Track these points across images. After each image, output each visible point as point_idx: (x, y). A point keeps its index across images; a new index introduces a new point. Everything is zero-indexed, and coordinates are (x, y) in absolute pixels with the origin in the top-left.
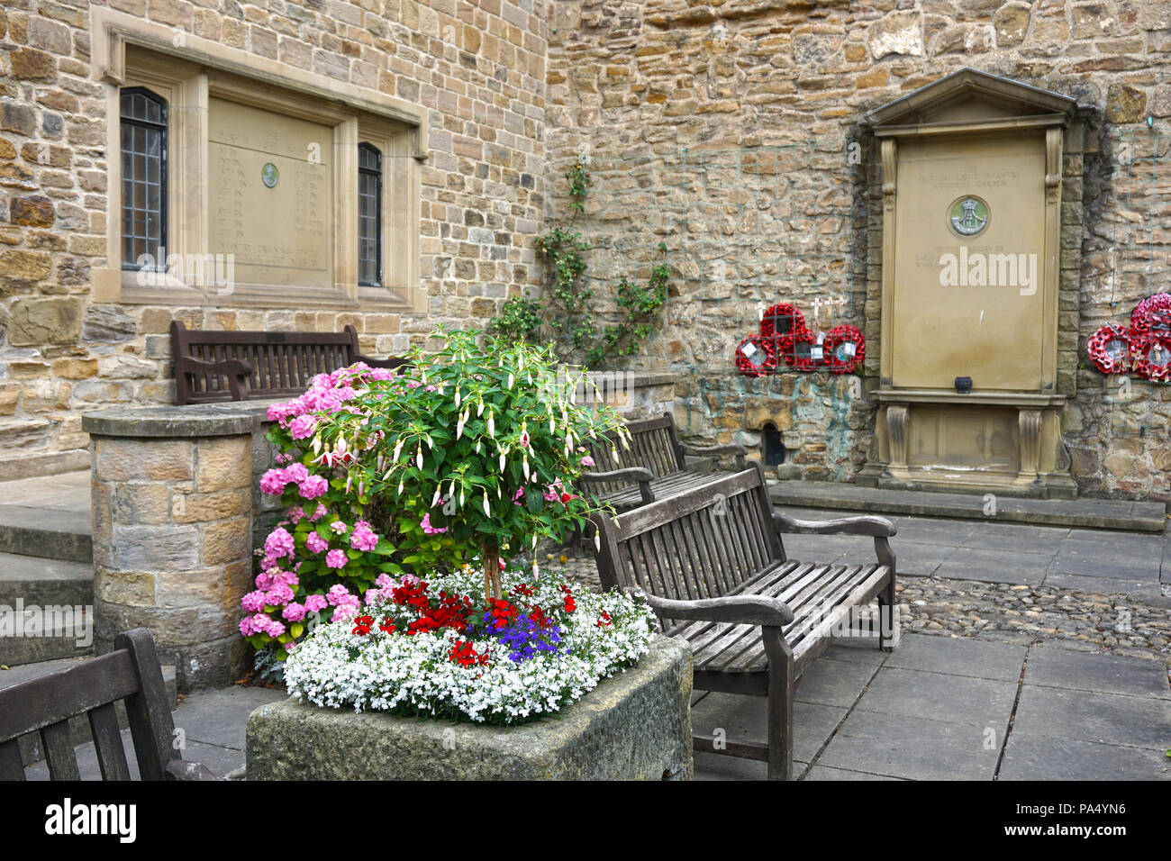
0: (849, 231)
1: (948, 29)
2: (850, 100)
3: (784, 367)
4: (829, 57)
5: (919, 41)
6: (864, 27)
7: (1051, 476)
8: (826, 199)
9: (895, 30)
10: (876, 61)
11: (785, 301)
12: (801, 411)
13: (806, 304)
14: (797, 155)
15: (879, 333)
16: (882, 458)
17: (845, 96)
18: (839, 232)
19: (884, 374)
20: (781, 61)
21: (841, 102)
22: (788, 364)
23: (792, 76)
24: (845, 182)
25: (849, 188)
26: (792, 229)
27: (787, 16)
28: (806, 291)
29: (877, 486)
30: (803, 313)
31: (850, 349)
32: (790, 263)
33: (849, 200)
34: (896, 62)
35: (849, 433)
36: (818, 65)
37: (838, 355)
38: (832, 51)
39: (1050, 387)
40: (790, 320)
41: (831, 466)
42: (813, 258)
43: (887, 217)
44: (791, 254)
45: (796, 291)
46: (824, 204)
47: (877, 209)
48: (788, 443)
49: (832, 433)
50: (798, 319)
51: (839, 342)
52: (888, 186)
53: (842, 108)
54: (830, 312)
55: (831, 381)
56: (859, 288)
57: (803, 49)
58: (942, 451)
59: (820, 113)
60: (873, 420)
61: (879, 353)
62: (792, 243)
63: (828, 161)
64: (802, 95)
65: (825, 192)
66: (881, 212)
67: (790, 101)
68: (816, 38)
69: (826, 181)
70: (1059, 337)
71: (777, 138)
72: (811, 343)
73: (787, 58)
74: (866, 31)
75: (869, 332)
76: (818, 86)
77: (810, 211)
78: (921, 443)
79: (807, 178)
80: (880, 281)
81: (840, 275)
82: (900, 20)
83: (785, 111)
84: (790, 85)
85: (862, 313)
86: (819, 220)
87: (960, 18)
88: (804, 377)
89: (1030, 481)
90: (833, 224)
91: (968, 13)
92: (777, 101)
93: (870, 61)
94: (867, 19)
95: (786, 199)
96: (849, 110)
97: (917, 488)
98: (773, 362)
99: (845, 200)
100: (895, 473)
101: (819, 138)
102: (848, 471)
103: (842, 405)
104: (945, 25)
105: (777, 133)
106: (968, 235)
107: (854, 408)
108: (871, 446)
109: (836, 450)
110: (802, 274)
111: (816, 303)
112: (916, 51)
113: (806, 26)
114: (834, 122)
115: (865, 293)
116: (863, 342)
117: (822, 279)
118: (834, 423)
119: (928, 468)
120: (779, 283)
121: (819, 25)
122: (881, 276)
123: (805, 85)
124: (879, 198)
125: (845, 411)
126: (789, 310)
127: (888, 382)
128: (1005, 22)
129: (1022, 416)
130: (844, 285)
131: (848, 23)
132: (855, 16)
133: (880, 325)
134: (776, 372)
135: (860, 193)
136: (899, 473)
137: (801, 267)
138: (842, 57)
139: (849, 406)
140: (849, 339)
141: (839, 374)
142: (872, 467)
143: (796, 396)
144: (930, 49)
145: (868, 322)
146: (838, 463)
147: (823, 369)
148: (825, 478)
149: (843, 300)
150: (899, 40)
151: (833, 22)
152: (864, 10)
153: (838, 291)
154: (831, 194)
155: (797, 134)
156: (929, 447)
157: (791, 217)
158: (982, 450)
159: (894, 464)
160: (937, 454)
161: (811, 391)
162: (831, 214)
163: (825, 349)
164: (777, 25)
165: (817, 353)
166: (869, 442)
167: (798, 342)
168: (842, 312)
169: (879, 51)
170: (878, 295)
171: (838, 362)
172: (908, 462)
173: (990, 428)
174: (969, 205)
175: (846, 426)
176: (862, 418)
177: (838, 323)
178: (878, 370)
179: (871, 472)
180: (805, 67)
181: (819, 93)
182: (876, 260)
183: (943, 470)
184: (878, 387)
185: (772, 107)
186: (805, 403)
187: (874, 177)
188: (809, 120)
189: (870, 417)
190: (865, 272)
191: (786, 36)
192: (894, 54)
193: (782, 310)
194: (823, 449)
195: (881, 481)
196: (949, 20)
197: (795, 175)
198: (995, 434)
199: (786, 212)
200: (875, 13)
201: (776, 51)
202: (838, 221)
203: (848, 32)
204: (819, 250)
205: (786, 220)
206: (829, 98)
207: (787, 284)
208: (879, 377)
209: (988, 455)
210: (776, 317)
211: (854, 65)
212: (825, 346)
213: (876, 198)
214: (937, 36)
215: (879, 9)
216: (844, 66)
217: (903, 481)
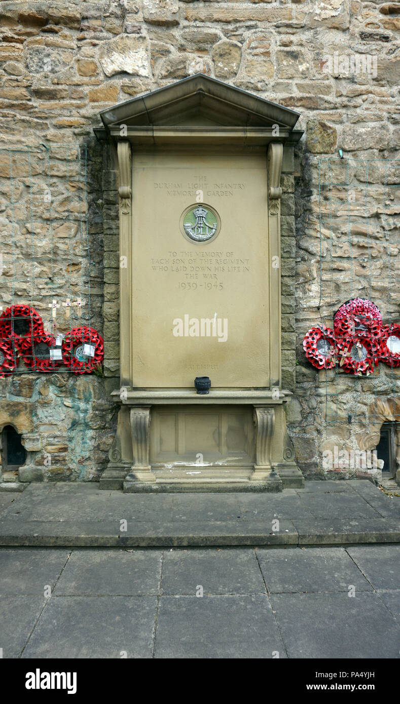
0: (85, 236)
1: (172, 56)
2: (83, 112)
3: (23, 368)
4: (63, 70)
5: (146, 63)
6: (95, 45)
7: (282, 466)
8: (62, 203)
9: (123, 50)
10: (108, 77)
11: (22, 302)
12: (41, 412)
13: (44, 305)
14: (32, 161)
15: (118, 334)
16: (125, 459)
17: (79, 107)
18: (75, 236)
19: (124, 375)
20: (14, 68)
21: (74, 112)
22: (27, 365)
23: (25, 83)
24: (80, 189)
25: (84, 195)
26: (29, 232)
27: (20, 28)
28: (44, 293)
29: (122, 488)
30: (41, 315)
31: (89, 350)
32: (26, 265)
33: (84, 206)
34: (126, 80)
35: (90, 433)
36: (51, 75)
37: (78, 356)
38: (65, 64)
39: (277, 384)
40: (27, 322)
41: (73, 466)
42: (49, 261)
43: (123, 221)
44: (28, 256)
45: (34, 293)
46: (60, 209)
47: (113, 213)
48: (28, 446)
49: (73, 434)
50: (35, 321)
51: (78, 343)
52: (124, 189)
53: (75, 119)
54: (68, 313)
55: (71, 382)
56: (96, 291)
57: (36, 59)
58: (182, 448)
59: (54, 122)
60: (114, 419)
61: (119, 353)
62: (28, 246)
63: (63, 168)
64: (36, 103)
65: (61, 198)
66: (117, 217)
67: (24, 108)
68: (48, 50)
69: (61, 187)
70: (283, 338)
71: (11, 142)
72: (50, 344)
73: (20, 66)
74: (96, 49)
75: (108, 334)
76: (50, 95)
77: (46, 215)
78: (161, 442)
79: (41, 183)
80: (117, 284)
81: (78, 278)
82: (128, 42)
83: (19, 116)
84: (24, 91)
85: (100, 315)
86: (55, 224)
87: (182, 48)
88: (44, 378)
89: (267, 474)
90: (69, 228)
91: (189, 46)
92: (11, 106)
93: (101, 77)
94: (98, 39)
95: (22, 204)
96: (82, 121)
97: (163, 490)
98: (11, 363)
99: (80, 206)
100: (139, 475)
101: (53, 145)
102: (91, 470)
103: (82, 405)
104: (169, 52)
105: (11, 138)
106: (200, 241)
107: (95, 408)
108: (114, 445)
109: (78, 450)
110: (39, 276)
111: (54, 304)
112: (144, 72)
113: (38, 38)
114: (68, 132)
115: (102, 296)
116: (101, 343)
117: (59, 281)
118: (75, 424)
119: (169, 466)
120: (17, 285)
121: (51, 38)
122: (118, 279)
123: (39, 94)
124: (114, 203)
125: (86, 411)
126: (26, 311)
127: (128, 383)
128: (221, 55)
129: (259, 414)
130: (81, 288)
131: (80, 40)
132: (85, 34)
133: (118, 326)
134: (14, 373)
135: (94, 200)
136: (144, 475)
137: (38, 270)
138: (75, 70)
139: (89, 406)
140: (88, 341)
141: (79, 374)
142: (116, 468)
143: (35, 397)
144: (157, 72)
145: (106, 323)
146: (80, 462)
147: (62, 369)
148: (67, 478)
149: (81, 302)
150: (128, 60)
151: (65, 37)
152: (95, 30)
153: (75, 293)
154: (67, 200)
155: (32, 139)
156: (169, 445)
157: (27, 220)
158: (219, 445)
159: (137, 466)
160: (177, 451)
161: (51, 393)
162: (67, 219)
163: (64, 351)
164: (10, 34)
165: (56, 354)
166: (110, 441)
167: (36, 343)
168: (80, 313)
169: (110, 68)
170: (116, 296)
171: (77, 363)
172: (150, 462)
173: (226, 424)
174: (200, 212)
175: (87, 426)
176: (103, 417)
177: (76, 325)
178: (118, 370)
179: (115, 473)
180: (38, 76)
181: (53, 102)
182: (113, 264)
183: (184, 466)
184: (118, 388)
185: (6, 111)
186: (45, 404)
187: (109, 182)
188: (44, 127)
189: (110, 416)
190: (101, 275)
191: (18, 45)
192: (124, 73)
193: (19, 311)
194: (65, 449)
195: (126, 485)
196: (172, 49)
197: (30, 180)
198: (230, 429)
199: (22, 214)
200: (105, 34)
201: (8, 58)
202: (74, 226)
203: (79, 48)
204: (55, 253)
205: (22, 223)
206: (63, 108)
207: (24, 286)
208: (119, 377)
209: (224, 449)
210: (12, 318)
211: (86, 79)
212: (64, 347)
213: (111, 203)
214: (162, 61)
215: (109, 31)
216: (77, 79)
217: (148, 484)
